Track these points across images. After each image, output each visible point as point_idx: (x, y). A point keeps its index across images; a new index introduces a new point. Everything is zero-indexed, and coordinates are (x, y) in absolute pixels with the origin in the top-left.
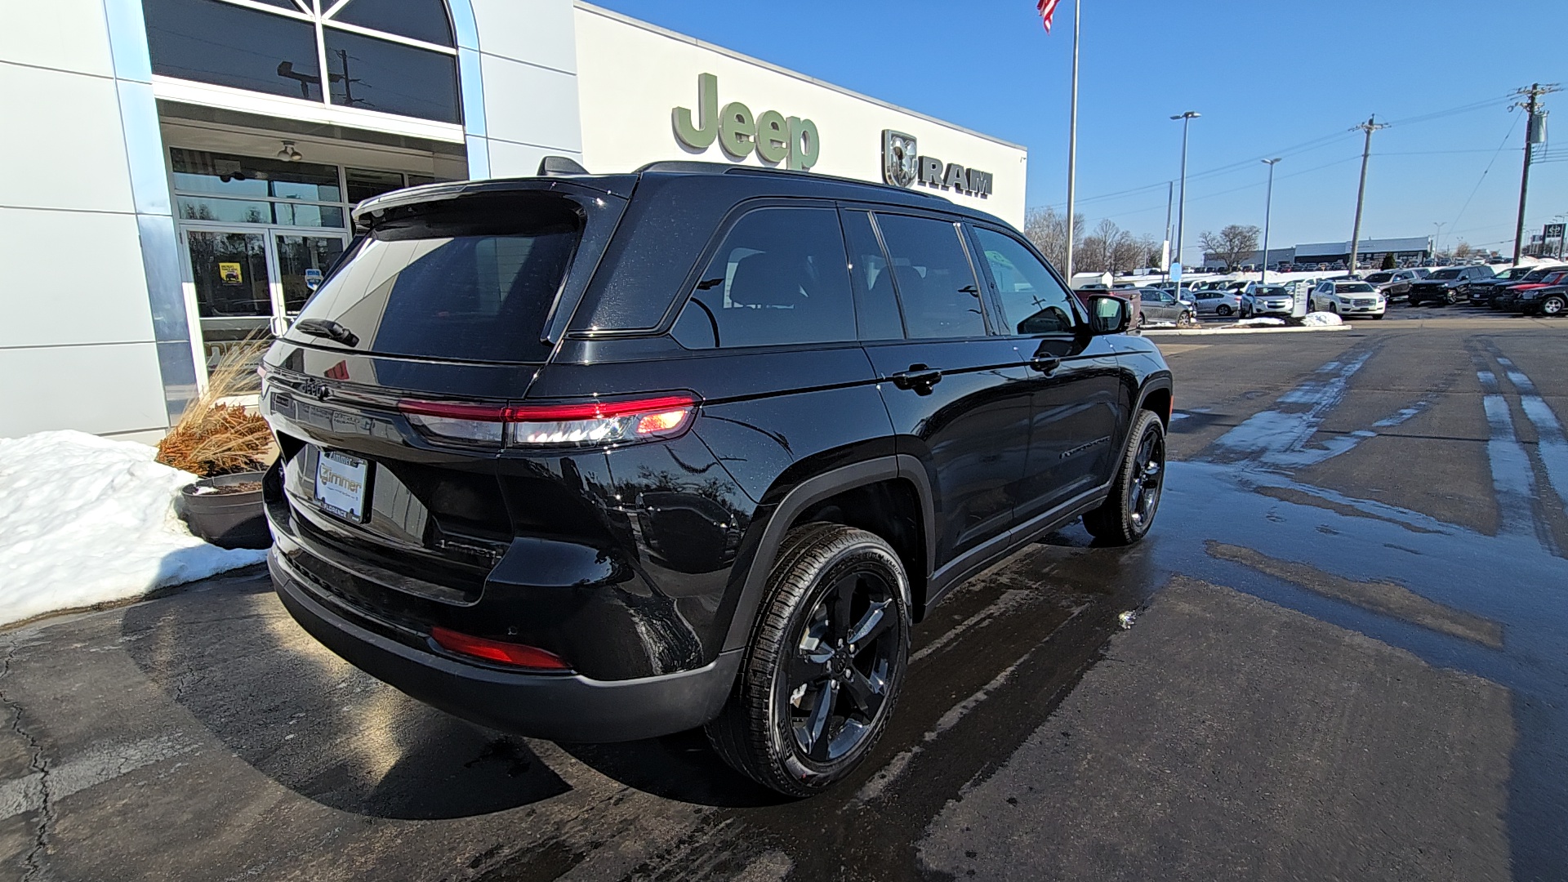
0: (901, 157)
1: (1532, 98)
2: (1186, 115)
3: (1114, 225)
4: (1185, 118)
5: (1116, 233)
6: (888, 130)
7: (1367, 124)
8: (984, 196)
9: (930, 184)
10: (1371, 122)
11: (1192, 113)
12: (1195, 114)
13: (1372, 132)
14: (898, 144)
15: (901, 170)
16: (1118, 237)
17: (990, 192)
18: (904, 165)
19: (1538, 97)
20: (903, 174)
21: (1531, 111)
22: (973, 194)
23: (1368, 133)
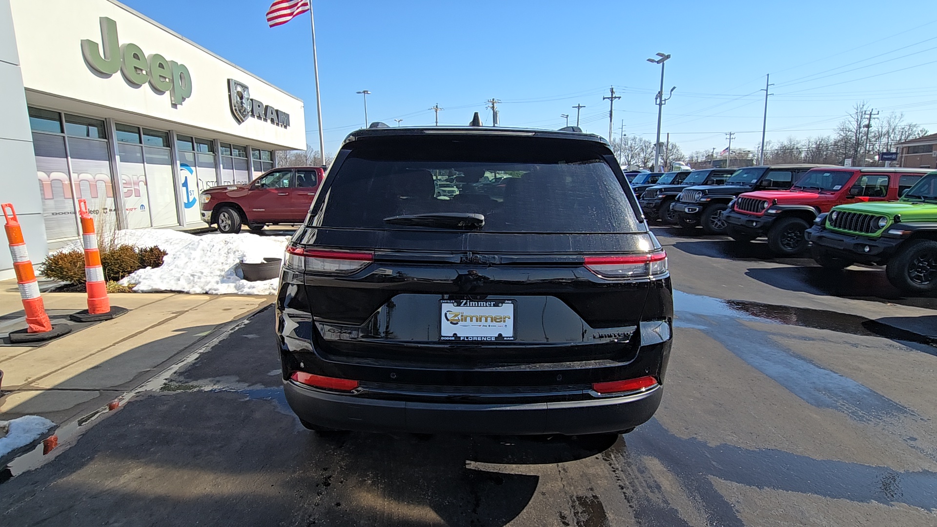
0: (241, 98)
1: (493, 104)
2: (364, 92)
3: (310, 147)
4: (363, 94)
5: (312, 151)
6: (232, 80)
7: (435, 107)
8: (285, 127)
9: (257, 116)
10: (437, 107)
11: (367, 91)
12: (369, 92)
13: (438, 111)
14: (239, 89)
15: (242, 107)
16: (313, 154)
17: (289, 125)
18: (244, 104)
19: (495, 104)
20: (243, 110)
21: (493, 110)
22: (280, 125)
23: (436, 112)
